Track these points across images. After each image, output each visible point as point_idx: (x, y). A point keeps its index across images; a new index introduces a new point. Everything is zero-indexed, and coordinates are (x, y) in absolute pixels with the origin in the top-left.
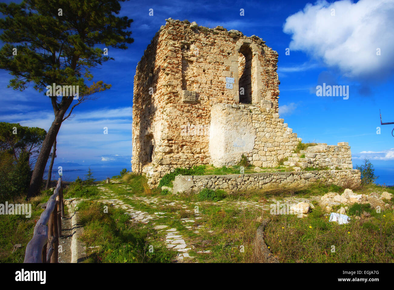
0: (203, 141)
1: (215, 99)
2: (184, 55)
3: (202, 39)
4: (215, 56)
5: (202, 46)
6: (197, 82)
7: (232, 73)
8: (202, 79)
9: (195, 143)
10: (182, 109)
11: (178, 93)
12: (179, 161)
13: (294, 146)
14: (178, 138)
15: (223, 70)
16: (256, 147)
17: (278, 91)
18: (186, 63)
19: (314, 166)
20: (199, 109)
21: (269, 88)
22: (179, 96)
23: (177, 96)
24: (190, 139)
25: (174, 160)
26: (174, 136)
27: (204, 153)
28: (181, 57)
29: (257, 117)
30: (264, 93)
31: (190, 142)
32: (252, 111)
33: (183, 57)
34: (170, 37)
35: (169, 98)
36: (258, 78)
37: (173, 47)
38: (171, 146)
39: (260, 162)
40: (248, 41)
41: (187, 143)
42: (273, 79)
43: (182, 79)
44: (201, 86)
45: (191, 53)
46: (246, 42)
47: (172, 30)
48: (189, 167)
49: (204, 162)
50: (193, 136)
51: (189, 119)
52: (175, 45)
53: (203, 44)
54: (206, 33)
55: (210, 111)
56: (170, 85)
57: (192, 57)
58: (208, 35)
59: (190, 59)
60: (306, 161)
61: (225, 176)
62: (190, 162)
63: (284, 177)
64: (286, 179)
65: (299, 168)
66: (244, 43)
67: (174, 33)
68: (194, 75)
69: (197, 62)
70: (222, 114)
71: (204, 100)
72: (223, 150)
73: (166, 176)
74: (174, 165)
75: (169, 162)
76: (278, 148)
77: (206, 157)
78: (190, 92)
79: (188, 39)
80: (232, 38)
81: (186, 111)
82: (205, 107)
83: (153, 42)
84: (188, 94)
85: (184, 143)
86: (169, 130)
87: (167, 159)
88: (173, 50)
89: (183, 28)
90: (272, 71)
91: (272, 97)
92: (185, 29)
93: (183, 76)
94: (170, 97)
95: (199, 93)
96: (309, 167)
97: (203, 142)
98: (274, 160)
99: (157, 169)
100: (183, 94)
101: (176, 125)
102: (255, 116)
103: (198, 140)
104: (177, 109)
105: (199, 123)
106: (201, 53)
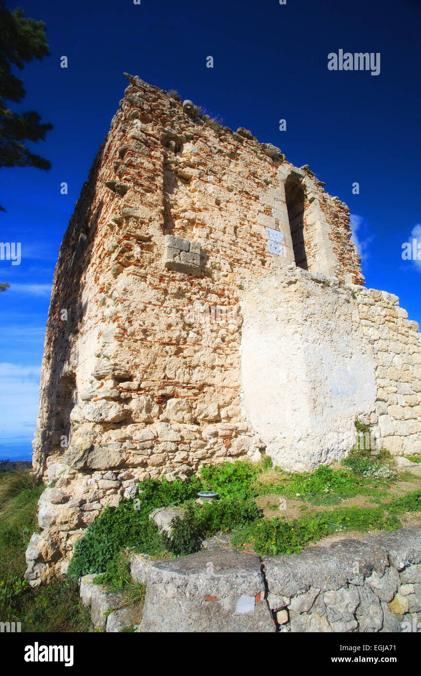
0: (225, 383)
1: (246, 273)
2: (169, 159)
3: (211, 138)
4: (240, 179)
5: (211, 151)
6: (203, 225)
7: (277, 223)
8: (215, 219)
9: (201, 388)
10: (163, 285)
11: (151, 241)
12: (154, 450)
14: (151, 373)
15: (260, 211)
16: (381, 394)
17: (361, 276)
18: (172, 177)
20: (209, 291)
21: (347, 268)
22: (155, 250)
23: (149, 248)
24: (187, 377)
25: (135, 449)
26: (137, 366)
27: (229, 418)
28: (162, 159)
29: (368, 310)
31: (187, 385)
32: (354, 294)
33: (167, 162)
34: (135, 111)
36: (324, 244)
37: (142, 132)
38: (127, 400)
39: (398, 441)
40: (299, 171)
41: (179, 390)
42: (349, 251)
43: (163, 208)
44: (212, 235)
45: (185, 159)
46: (295, 171)
47: (141, 99)
48: (188, 470)
49: (233, 450)
50: (194, 368)
51: (182, 317)
52: (146, 131)
53: (212, 149)
54: (219, 131)
55: (237, 300)
56: (128, 217)
57: (188, 168)
58: (223, 136)
59: (183, 170)
62: (191, 454)
66: (292, 172)
67: (146, 107)
68: (194, 207)
69: (201, 180)
71: (220, 269)
72: (305, 406)
73: (103, 522)
74: (135, 470)
75: (116, 460)
77: (238, 432)
78: (184, 242)
79: (178, 129)
80: (269, 156)
81: (175, 291)
82: (224, 290)
84: (180, 248)
85: (169, 390)
86: (121, 346)
88: (140, 138)
89: (166, 103)
90: (345, 236)
92: (171, 108)
93: (167, 204)
94: (127, 247)
95: (207, 251)
97: (224, 387)
99: (67, 490)
100: (167, 244)
101: (145, 331)
102: (365, 308)
103: (209, 380)
104: (148, 283)
105: (212, 331)
106: (210, 165)
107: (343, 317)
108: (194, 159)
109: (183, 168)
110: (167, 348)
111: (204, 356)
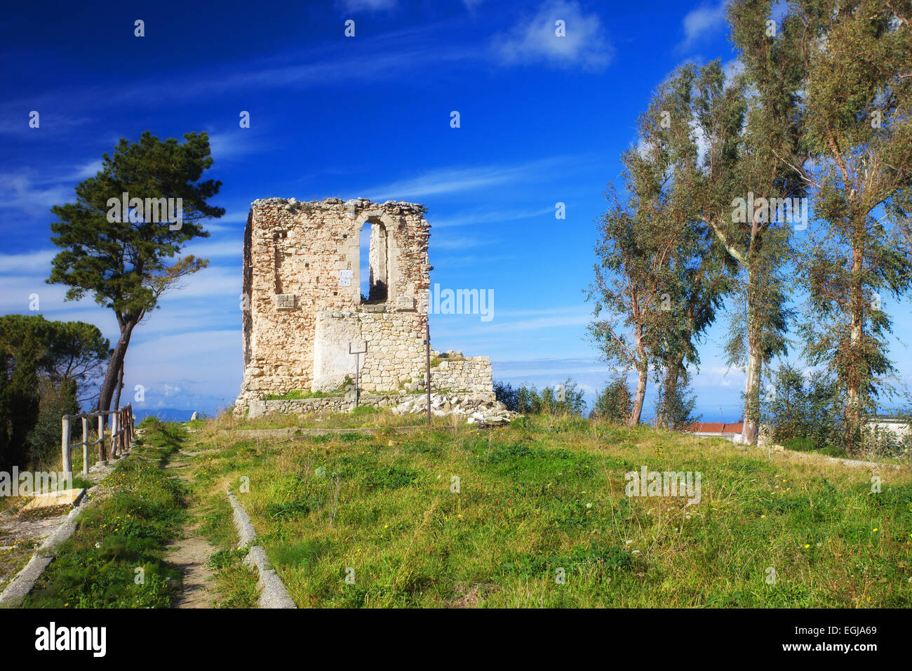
0: (306, 359)
1: (322, 303)
2: (278, 248)
3: (304, 222)
4: (323, 243)
5: (304, 231)
6: (297, 282)
7: (349, 264)
8: (304, 277)
9: (294, 362)
10: (276, 319)
11: (270, 299)
12: (272, 385)
14: (271, 357)
15: (336, 261)
16: (367, 366)
17: (427, 281)
18: (279, 258)
20: (299, 317)
21: (411, 278)
22: (272, 303)
23: (269, 303)
24: (287, 358)
25: (265, 384)
26: (265, 355)
27: (306, 374)
28: (274, 250)
29: (368, 326)
30: (403, 286)
31: (287, 361)
32: (362, 319)
33: (277, 251)
34: (258, 226)
37: (263, 238)
38: (262, 368)
39: (373, 385)
40: (377, 212)
41: (283, 363)
42: (418, 264)
43: (275, 280)
44: (302, 287)
45: (288, 243)
46: (373, 215)
48: (285, 392)
49: (305, 387)
50: (291, 353)
51: (285, 332)
52: (265, 236)
53: (305, 229)
54: (309, 211)
55: (315, 319)
56: (259, 290)
57: (290, 248)
58: (313, 215)
59: (287, 251)
62: (286, 387)
66: (369, 217)
67: (264, 220)
68: (293, 273)
69: (297, 254)
71: (306, 305)
74: (264, 391)
75: (258, 388)
76: (400, 366)
78: (286, 296)
79: (283, 225)
80: (350, 212)
81: (281, 321)
82: (308, 315)
84: (282, 300)
85: (279, 363)
88: (262, 243)
89: (275, 210)
90: (417, 252)
91: (417, 291)
92: (279, 212)
93: (277, 277)
94: (259, 305)
95: (299, 297)
97: (305, 361)
98: (394, 382)
100: (277, 300)
102: (366, 325)
103: (297, 358)
104: (269, 319)
105: (300, 336)
106: (302, 242)
107: (348, 332)
108: (293, 242)
110: (278, 346)
111: (296, 348)
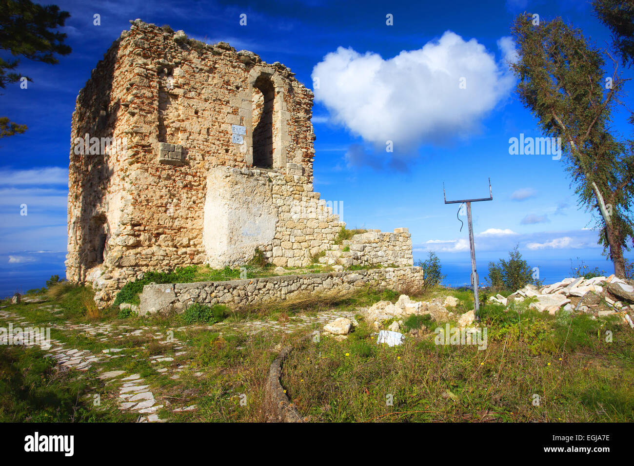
0: (194, 227)
1: (213, 159)
2: (163, 85)
3: (194, 61)
4: (215, 90)
5: (194, 72)
6: (185, 131)
7: (242, 119)
8: (193, 125)
9: (179, 230)
10: (158, 173)
11: (150, 146)
12: (152, 259)
13: (335, 234)
14: (151, 222)
15: (228, 113)
16: (278, 235)
17: (312, 150)
18: (165, 98)
19: (362, 263)
20: (187, 174)
21: (299, 146)
22: (153, 153)
23: (150, 152)
24: (171, 224)
25: (143, 258)
26: (143, 219)
27: (195, 245)
28: (158, 86)
29: (279, 189)
30: (291, 153)
31: (171, 228)
32: (272, 179)
33: (161, 88)
34: (138, 52)
35: (134, 155)
36: (282, 129)
37: (143, 68)
38: (139, 236)
39: (284, 259)
40: (269, 70)
41: (166, 230)
42: (305, 131)
43: (158, 123)
44: (191, 137)
45: (174, 82)
46: (264, 71)
47: (142, 40)
48: (169, 269)
49: (195, 261)
50: (176, 219)
51: (169, 191)
52: (147, 67)
53: (195, 69)
54: (202, 51)
55: (205, 178)
56: (137, 133)
57: (176, 89)
58: (205, 55)
59: (173, 91)
60: (350, 256)
61: (228, 282)
62: (171, 262)
63: (319, 280)
64: (322, 284)
65: (341, 267)
66: (262, 73)
67: (146, 46)
68: (179, 118)
69: (185, 97)
70: (225, 183)
71: (195, 159)
72: (225, 240)
73: (129, 286)
74: (143, 268)
75: (133, 263)
76: (311, 237)
77: (198, 252)
78: (172, 146)
79: (169, 59)
80: (243, 63)
81: (165, 176)
82: (197, 172)
83: (107, 57)
84: (167, 150)
85: (161, 230)
86: (135, 208)
87: (131, 258)
88: (143, 74)
89: (161, 38)
90: (303, 119)
91: (304, 160)
92: (165, 41)
93: (161, 120)
94: (137, 153)
95: (186, 149)
96: (354, 264)
97: (193, 229)
98: (306, 255)
99: (111, 275)
100: (160, 148)
101: (147, 200)
102: (277, 187)
103: (184, 225)
104: (149, 173)
105: (187, 198)
106: (192, 83)
107: (259, 194)
108: (181, 81)
109: (172, 90)
110: (160, 208)
111: (182, 212)
